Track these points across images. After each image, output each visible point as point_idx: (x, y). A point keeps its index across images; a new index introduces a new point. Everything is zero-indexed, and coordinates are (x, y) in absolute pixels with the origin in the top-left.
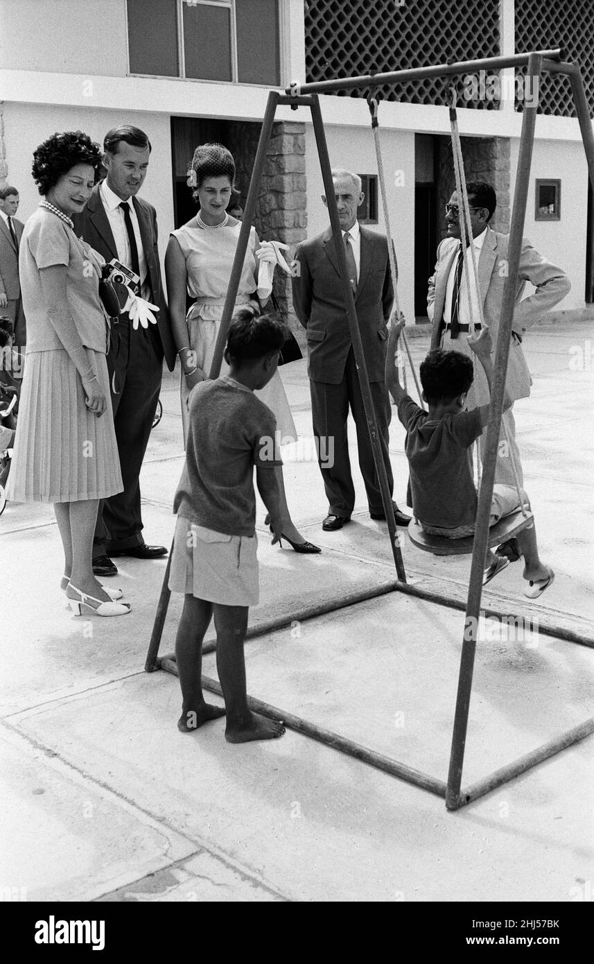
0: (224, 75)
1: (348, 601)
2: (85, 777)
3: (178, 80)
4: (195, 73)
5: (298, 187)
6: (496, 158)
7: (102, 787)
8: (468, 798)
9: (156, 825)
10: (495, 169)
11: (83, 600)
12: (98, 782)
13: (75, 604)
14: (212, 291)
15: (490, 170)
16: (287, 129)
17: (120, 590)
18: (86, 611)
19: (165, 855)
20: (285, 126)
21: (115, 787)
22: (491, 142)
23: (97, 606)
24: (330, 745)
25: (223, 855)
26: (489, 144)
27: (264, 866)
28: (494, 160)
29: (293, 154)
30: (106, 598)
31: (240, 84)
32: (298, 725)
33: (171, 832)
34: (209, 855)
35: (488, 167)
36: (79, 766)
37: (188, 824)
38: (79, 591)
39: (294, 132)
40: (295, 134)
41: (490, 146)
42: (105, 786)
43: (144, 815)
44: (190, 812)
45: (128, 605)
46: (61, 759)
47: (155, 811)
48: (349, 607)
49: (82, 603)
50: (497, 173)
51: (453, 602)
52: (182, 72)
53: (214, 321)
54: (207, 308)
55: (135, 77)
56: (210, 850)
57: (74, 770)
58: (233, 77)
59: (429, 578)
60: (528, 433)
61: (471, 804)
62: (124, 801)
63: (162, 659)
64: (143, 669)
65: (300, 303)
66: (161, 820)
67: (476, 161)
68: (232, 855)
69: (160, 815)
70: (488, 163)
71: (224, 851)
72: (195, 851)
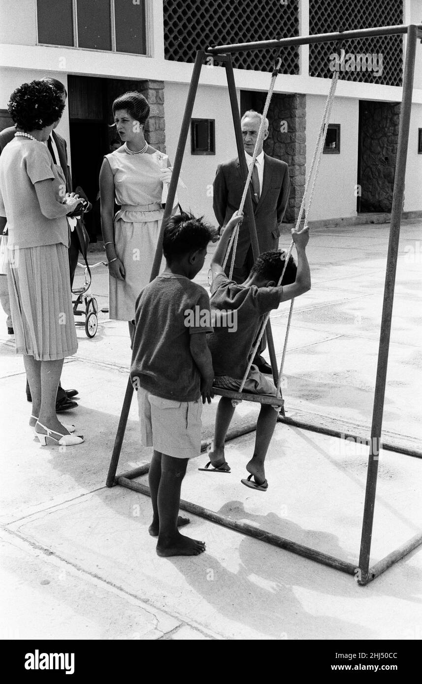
0: (104, 45)
1: (246, 430)
2: (79, 570)
3: (72, 49)
4: (85, 44)
5: (159, 127)
6: (297, 109)
7: (94, 577)
8: (373, 576)
9: (143, 605)
10: (296, 116)
11: (48, 434)
12: (90, 573)
13: (42, 437)
14: (132, 200)
15: (292, 117)
16: (151, 85)
17: (73, 425)
18: (52, 443)
19: (156, 628)
20: (150, 83)
21: (104, 577)
22: (293, 97)
23: (59, 438)
24: (260, 539)
25: (200, 627)
26: (291, 99)
27: (233, 635)
28: (296, 110)
29: (155, 103)
30: (66, 432)
31: (117, 52)
32: (234, 525)
33: (156, 611)
34: (189, 627)
35: (291, 115)
36: (71, 561)
37: (167, 604)
38: (45, 428)
39: (157, 88)
40: (157, 89)
41: (292, 100)
42: (96, 576)
43: (132, 598)
44: (166, 594)
45: (81, 437)
46: (58, 556)
47: (139, 594)
48: (247, 435)
49: (48, 436)
50: (297, 119)
51: (323, 429)
52: (76, 43)
53: (132, 223)
54: (127, 213)
55: (42, 46)
56: (189, 623)
57: (69, 565)
58: (113, 47)
59: (300, 412)
60: (341, 304)
61: (376, 580)
62: (114, 588)
63: (119, 477)
64: (104, 484)
65: (218, 207)
66: (146, 601)
67: (282, 111)
68: (206, 626)
69: (143, 597)
70: (291, 112)
71: (200, 624)
72: (178, 625)
